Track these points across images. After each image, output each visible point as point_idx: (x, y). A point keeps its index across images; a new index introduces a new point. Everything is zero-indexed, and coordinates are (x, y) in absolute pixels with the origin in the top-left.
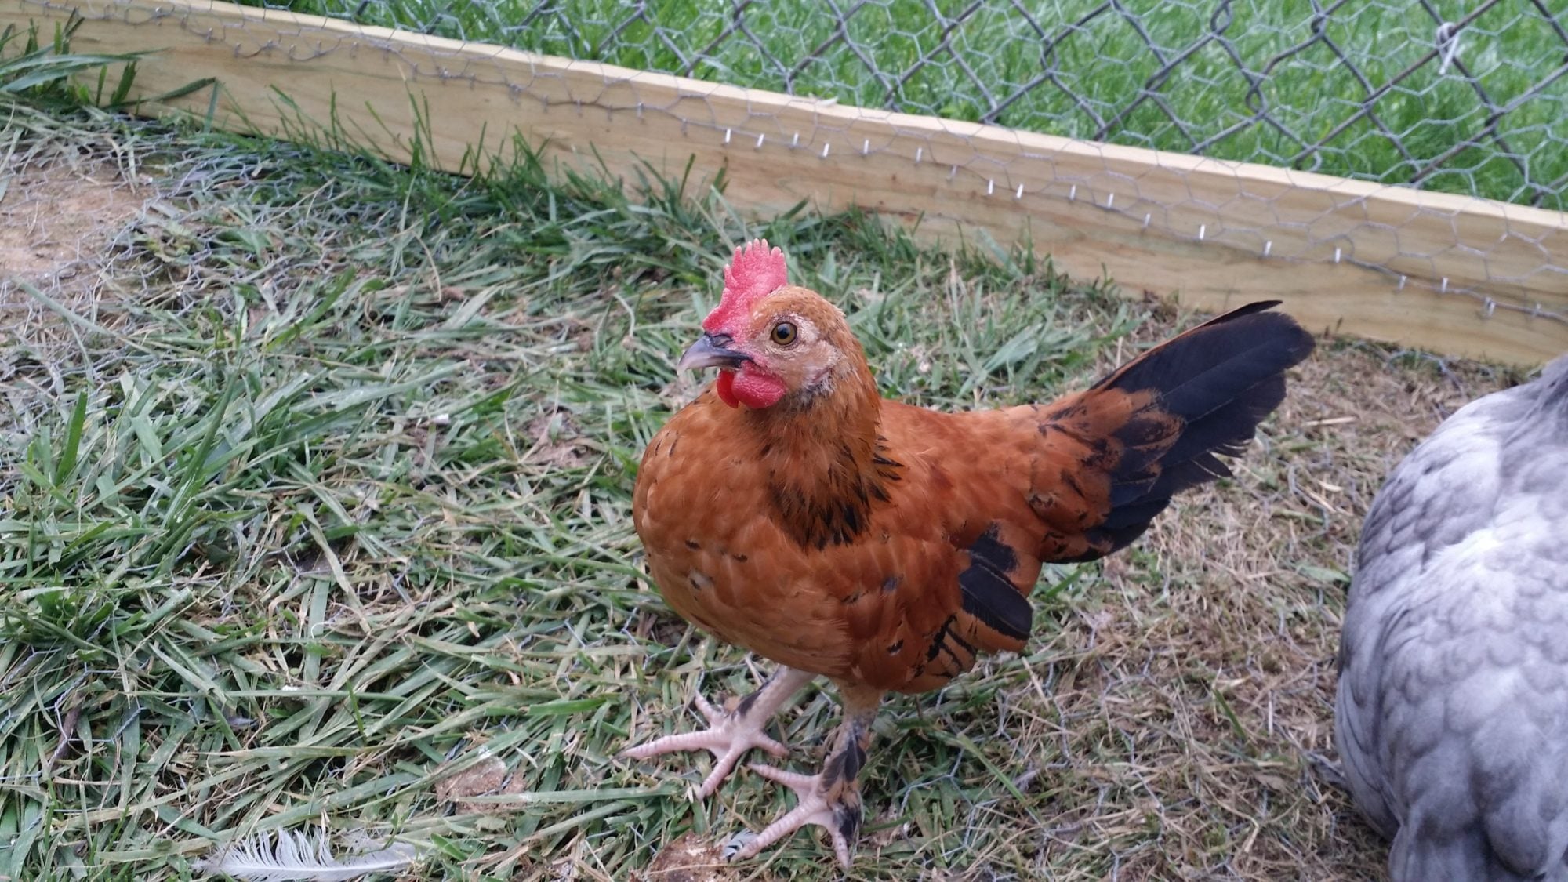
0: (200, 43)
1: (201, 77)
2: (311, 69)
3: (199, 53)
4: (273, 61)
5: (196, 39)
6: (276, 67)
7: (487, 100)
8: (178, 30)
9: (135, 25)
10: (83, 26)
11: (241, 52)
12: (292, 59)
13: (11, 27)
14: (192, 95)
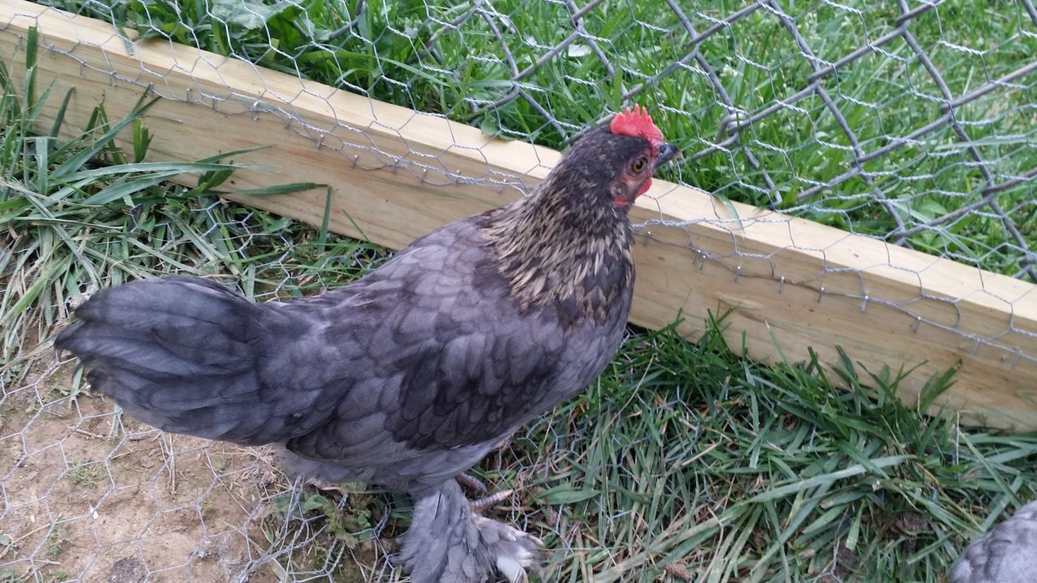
0: (307, 147)
1: (310, 181)
2: (446, 195)
3: (307, 155)
4: (399, 178)
5: (302, 141)
6: (399, 184)
7: (661, 259)
8: (281, 128)
9: (226, 115)
10: (159, 103)
11: (359, 163)
12: (423, 181)
13: (72, 91)
14: (297, 194)
